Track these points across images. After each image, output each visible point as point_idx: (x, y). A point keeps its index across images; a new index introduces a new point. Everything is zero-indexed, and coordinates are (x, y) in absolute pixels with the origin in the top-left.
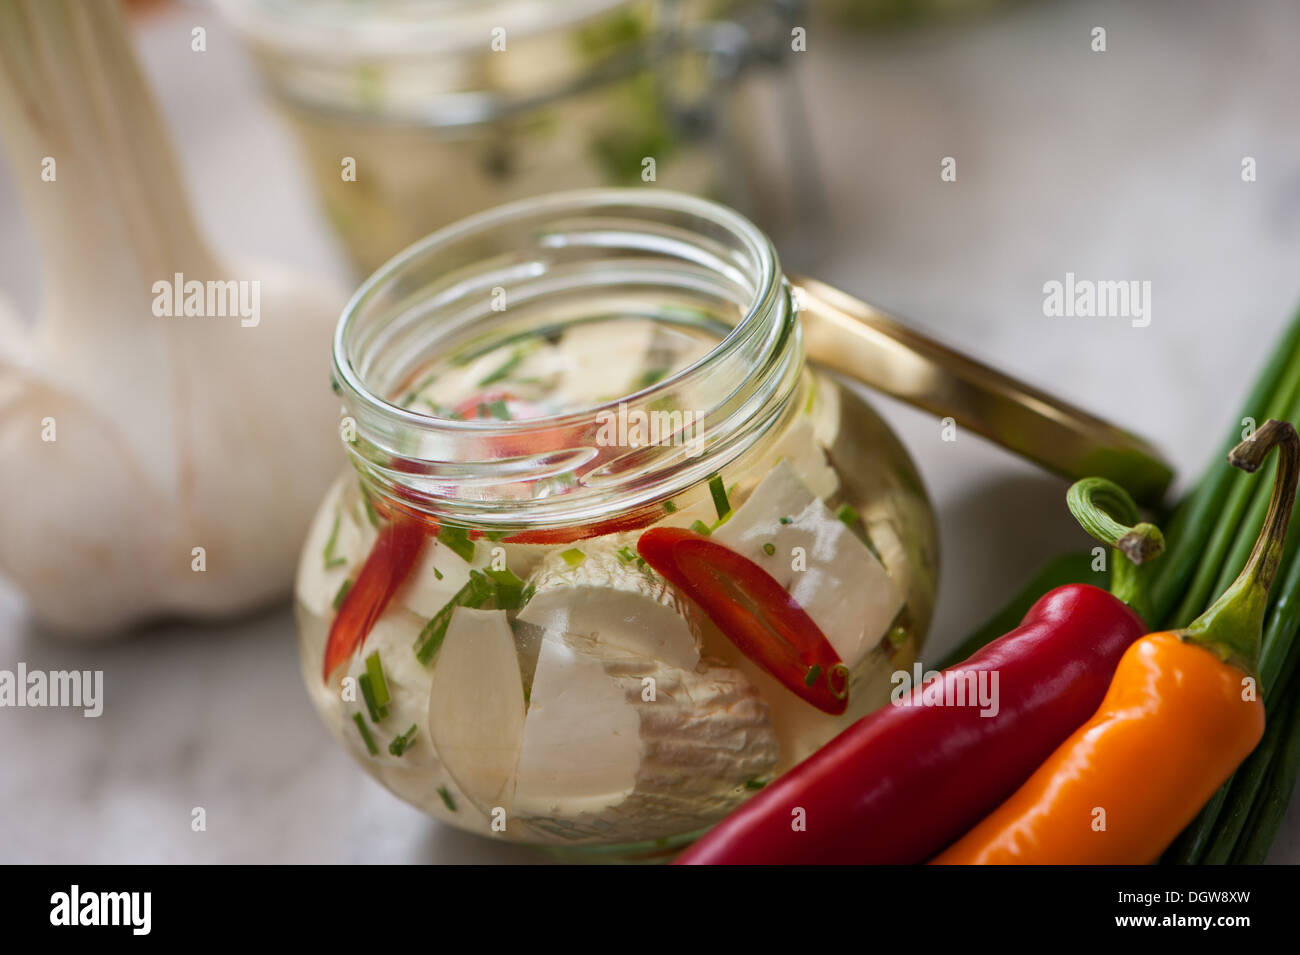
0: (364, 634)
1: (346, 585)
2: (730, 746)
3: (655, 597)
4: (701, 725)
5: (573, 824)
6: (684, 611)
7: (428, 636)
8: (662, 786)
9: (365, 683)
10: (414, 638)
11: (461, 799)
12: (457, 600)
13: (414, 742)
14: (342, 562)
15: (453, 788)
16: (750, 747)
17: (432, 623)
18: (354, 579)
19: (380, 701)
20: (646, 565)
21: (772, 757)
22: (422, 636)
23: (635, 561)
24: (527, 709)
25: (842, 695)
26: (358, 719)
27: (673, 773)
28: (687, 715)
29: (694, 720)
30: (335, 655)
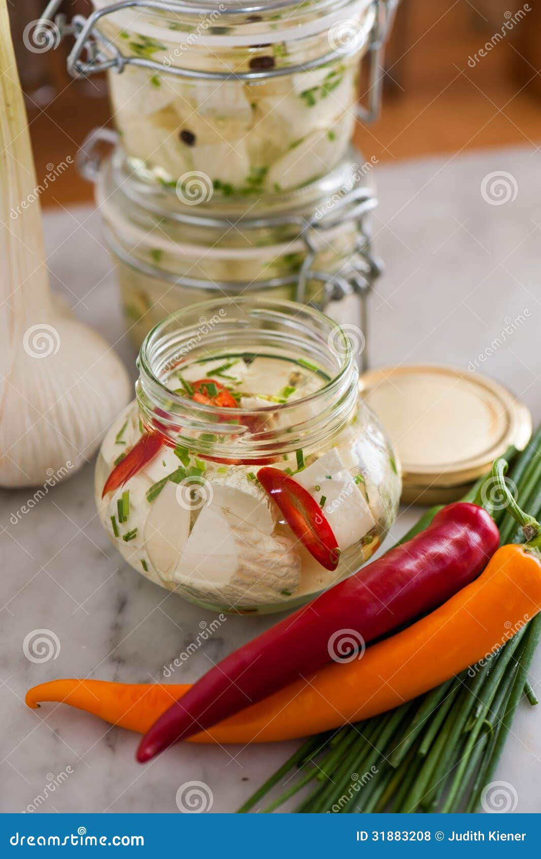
0: (126, 480)
1: (122, 455)
2: (278, 574)
3: (259, 499)
4: (267, 561)
5: (199, 592)
6: (271, 509)
7: (154, 490)
8: (243, 584)
9: (120, 504)
10: (148, 489)
11: (150, 567)
12: (170, 477)
13: (135, 536)
14: (124, 443)
15: (148, 561)
16: (287, 576)
17: (157, 484)
18: (127, 454)
19: (125, 513)
20: (259, 483)
21: (297, 582)
22: (151, 489)
23: (254, 480)
24: (190, 534)
25: (336, 562)
26: (113, 519)
27: (248, 580)
28: (262, 555)
29: (264, 558)
30: (110, 485)
